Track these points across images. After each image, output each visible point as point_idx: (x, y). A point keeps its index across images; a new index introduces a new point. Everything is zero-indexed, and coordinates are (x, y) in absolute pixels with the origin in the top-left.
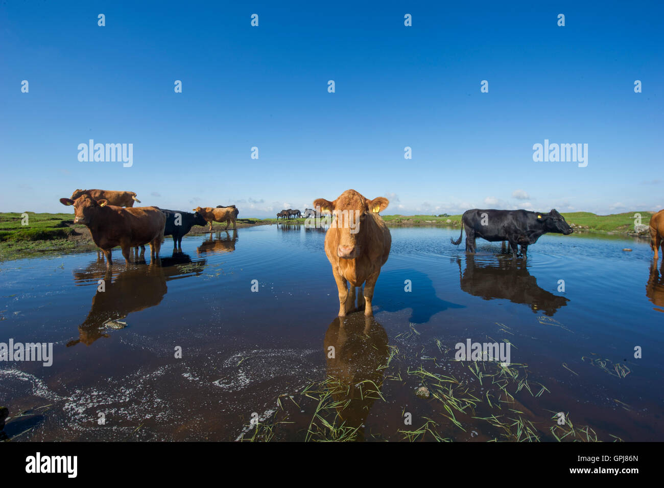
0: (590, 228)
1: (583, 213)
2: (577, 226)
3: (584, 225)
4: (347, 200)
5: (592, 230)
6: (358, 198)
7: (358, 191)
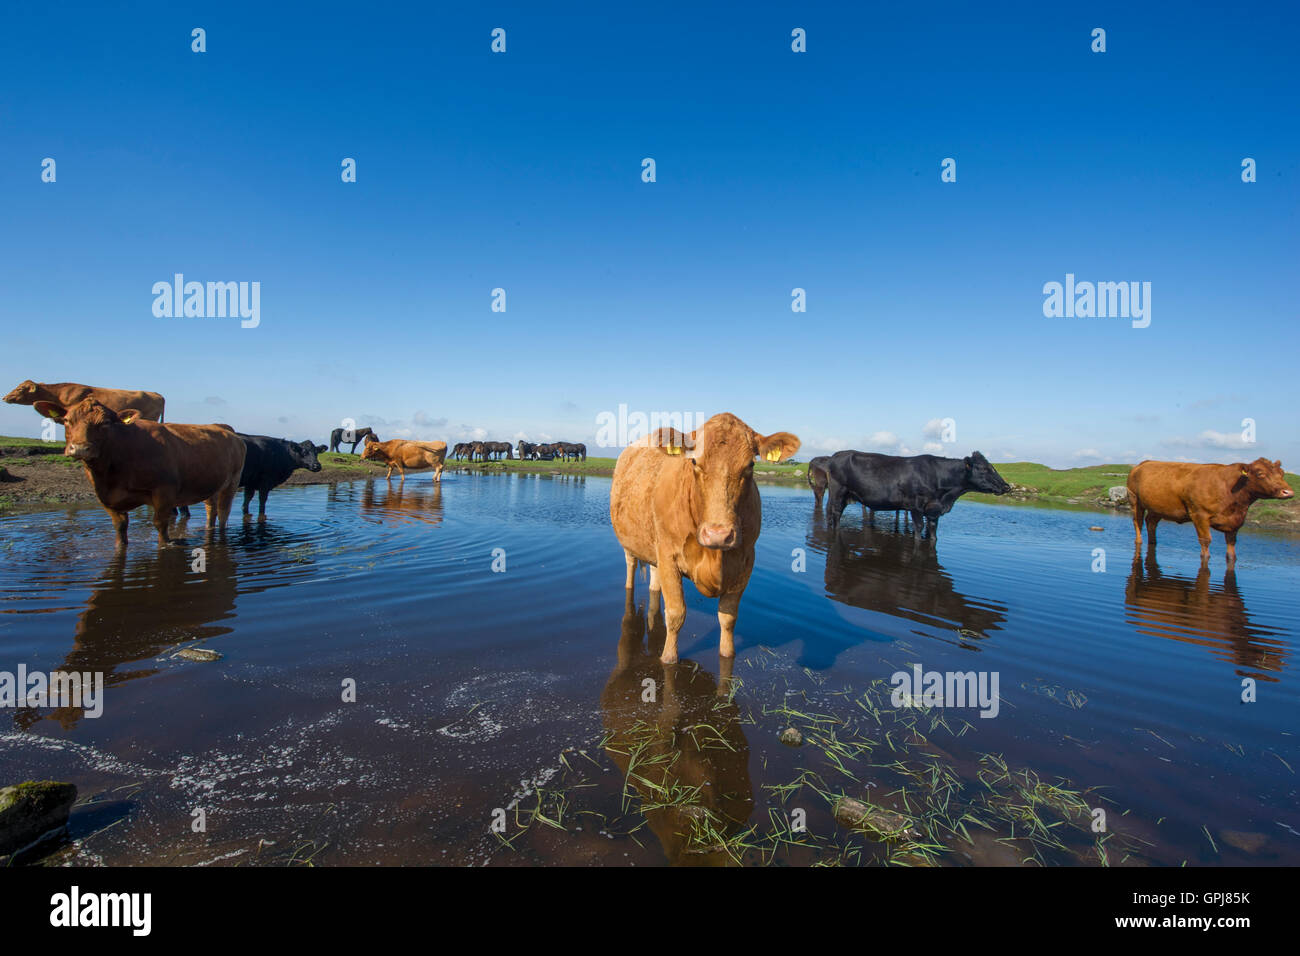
0: (1039, 491)
1: (1028, 464)
2: (1018, 487)
3: (1030, 487)
4: (720, 434)
5: (1044, 495)
6: (742, 431)
7: (740, 418)
